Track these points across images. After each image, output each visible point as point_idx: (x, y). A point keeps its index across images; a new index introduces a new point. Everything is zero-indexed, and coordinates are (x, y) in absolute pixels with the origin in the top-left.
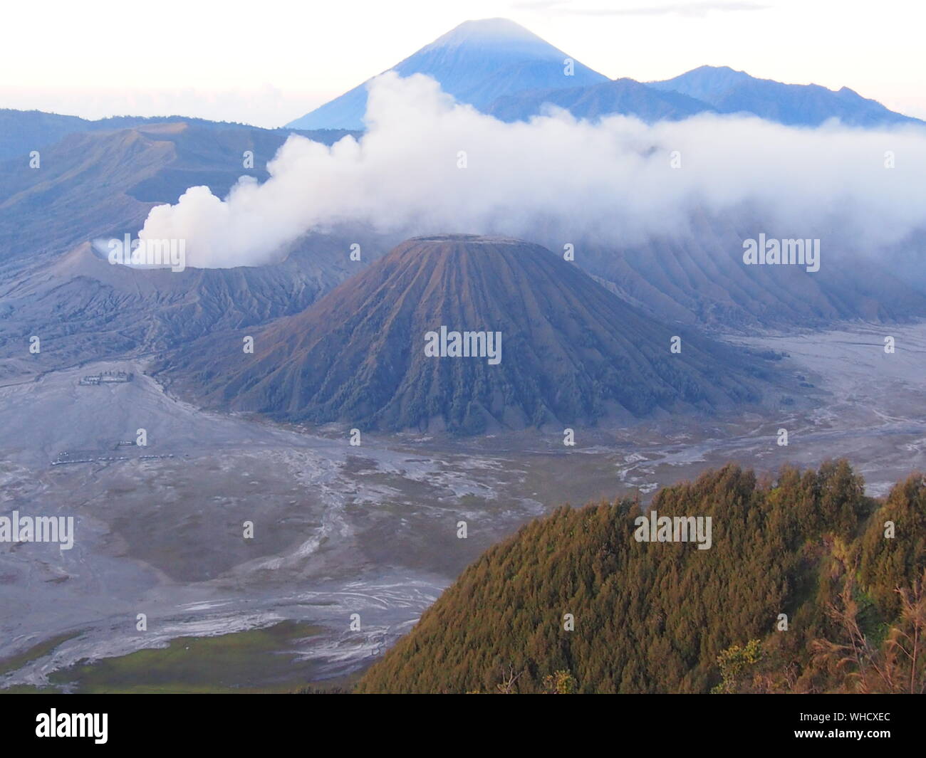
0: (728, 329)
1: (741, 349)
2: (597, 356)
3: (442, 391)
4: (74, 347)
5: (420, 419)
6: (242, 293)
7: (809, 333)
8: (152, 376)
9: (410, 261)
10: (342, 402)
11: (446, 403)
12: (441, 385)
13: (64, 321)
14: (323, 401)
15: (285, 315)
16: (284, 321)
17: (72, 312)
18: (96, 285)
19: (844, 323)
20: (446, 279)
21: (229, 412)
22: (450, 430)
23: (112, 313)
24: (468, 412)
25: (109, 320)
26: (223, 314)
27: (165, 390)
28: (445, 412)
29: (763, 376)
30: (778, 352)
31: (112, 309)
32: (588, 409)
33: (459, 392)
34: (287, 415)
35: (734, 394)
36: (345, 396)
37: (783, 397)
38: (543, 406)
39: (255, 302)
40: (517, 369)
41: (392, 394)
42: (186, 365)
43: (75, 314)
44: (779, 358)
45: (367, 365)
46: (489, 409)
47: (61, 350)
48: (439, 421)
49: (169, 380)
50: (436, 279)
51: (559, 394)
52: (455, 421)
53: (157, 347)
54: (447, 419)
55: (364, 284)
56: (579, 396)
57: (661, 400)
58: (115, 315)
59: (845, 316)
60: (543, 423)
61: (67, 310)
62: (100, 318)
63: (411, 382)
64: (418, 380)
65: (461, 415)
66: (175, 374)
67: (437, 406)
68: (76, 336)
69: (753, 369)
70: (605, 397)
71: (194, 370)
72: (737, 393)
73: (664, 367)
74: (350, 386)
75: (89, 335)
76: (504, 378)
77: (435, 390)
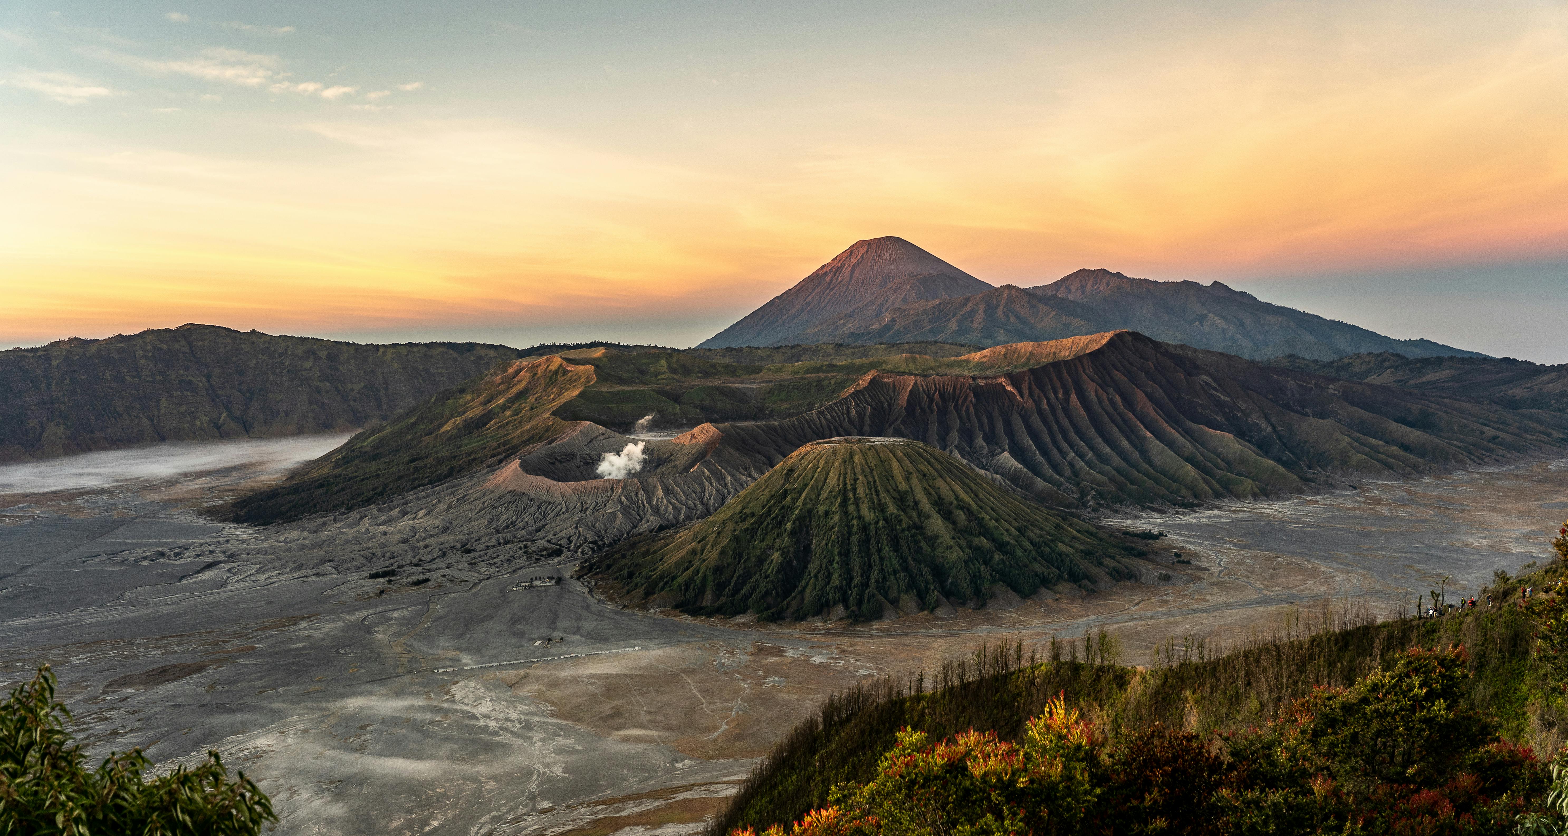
0: (1108, 512)
1: (1120, 531)
2: (985, 543)
3: (841, 581)
4: (507, 556)
5: (821, 608)
6: (658, 499)
7: (1184, 514)
8: (578, 579)
9: (809, 464)
10: (751, 595)
11: (845, 592)
12: (840, 575)
13: (498, 532)
14: (733, 595)
15: (698, 518)
16: (698, 525)
17: (505, 524)
18: (525, 499)
19: (1217, 503)
20: (841, 478)
21: (648, 610)
22: (849, 617)
23: (540, 524)
24: (866, 599)
25: (538, 530)
26: (641, 519)
27: (590, 591)
28: (845, 601)
29: (1141, 555)
30: (1155, 532)
31: (541, 520)
32: (977, 592)
33: (857, 581)
34: (701, 608)
35: (1114, 573)
36: (754, 589)
37: (1161, 574)
38: (936, 592)
39: (670, 507)
40: (910, 558)
41: (796, 587)
42: (609, 567)
43: (507, 527)
44: (1156, 537)
45: (772, 560)
46: (886, 598)
47: (495, 560)
48: (840, 610)
49: (593, 583)
50: (833, 478)
51: (950, 580)
52: (855, 608)
53: (582, 553)
54: (847, 607)
55: (766, 487)
56: (968, 580)
57: (1046, 582)
58: (544, 526)
59: (1218, 496)
60: (937, 606)
61: (501, 523)
62: (530, 529)
63: (813, 574)
64: (819, 572)
65: (860, 603)
66: (600, 576)
67: (838, 594)
68: (509, 546)
69: (1132, 549)
70: (994, 581)
71: (616, 572)
72: (1117, 572)
73: (1047, 550)
74: (757, 580)
75: (521, 545)
76: (898, 567)
77: (836, 580)
